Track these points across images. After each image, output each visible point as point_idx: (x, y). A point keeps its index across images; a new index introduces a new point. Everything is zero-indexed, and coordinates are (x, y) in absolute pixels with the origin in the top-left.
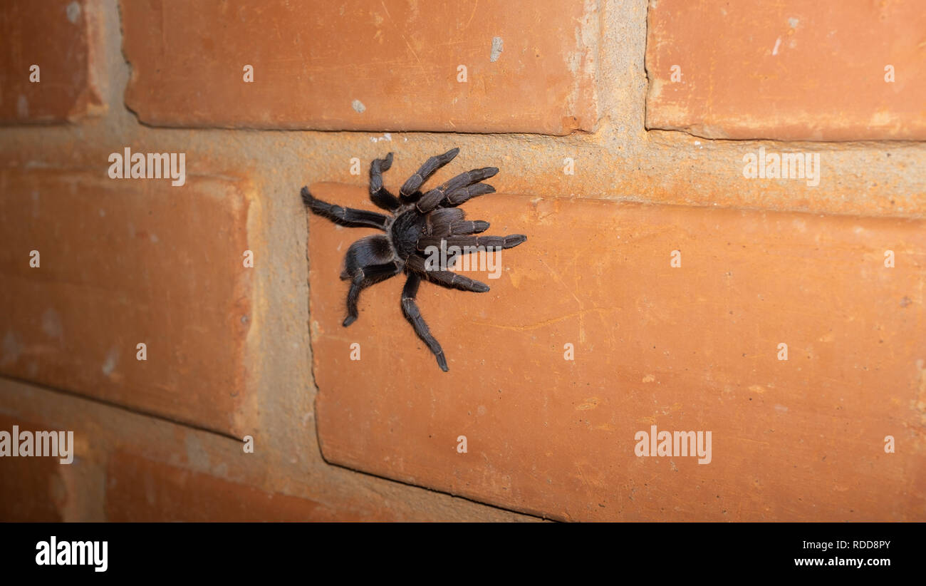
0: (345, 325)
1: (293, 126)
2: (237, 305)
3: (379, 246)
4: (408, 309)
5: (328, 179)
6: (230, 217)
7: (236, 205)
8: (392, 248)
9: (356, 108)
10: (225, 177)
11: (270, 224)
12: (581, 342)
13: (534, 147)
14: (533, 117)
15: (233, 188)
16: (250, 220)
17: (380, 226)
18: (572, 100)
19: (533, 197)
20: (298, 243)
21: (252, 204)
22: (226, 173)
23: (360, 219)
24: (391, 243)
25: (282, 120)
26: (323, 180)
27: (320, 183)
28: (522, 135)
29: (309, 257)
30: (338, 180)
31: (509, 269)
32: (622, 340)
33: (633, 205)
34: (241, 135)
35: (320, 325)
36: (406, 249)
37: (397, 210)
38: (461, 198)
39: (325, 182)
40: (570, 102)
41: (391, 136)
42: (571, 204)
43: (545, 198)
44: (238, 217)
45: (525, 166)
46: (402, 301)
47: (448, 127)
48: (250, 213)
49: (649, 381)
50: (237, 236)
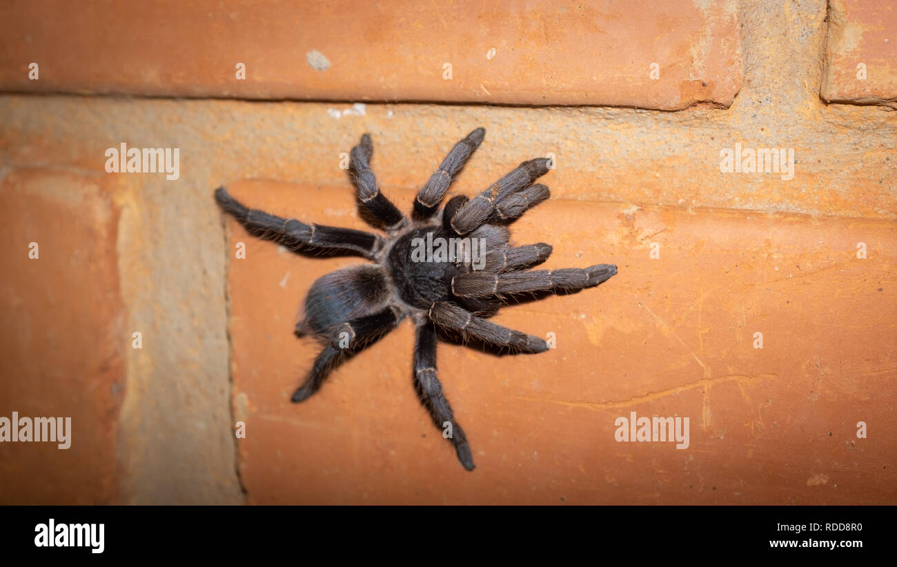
0: (294, 400)
1: (198, 91)
2: (104, 368)
3: (369, 284)
4: (428, 385)
5: (255, 174)
6: (91, 233)
7: (100, 215)
8: (389, 286)
9: (314, 64)
10: (77, 171)
11: (156, 243)
12: (704, 426)
13: (615, 127)
14: (628, 79)
15: (94, 188)
16: (123, 237)
17: (365, 252)
18: (699, 54)
19: (623, 205)
20: (205, 272)
21: (125, 214)
22: (78, 164)
23: (339, 242)
24: (388, 278)
25: (180, 81)
26: (248, 176)
27: (244, 181)
28: (600, 109)
29: (230, 296)
30: (274, 176)
31: (583, 316)
32: (775, 423)
33: (797, 219)
34: (101, 106)
35: (250, 398)
36: (418, 291)
37: (396, 226)
38: (517, 210)
39: (252, 180)
40: (695, 56)
41: (366, 109)
42: (692, 216)
43: (643, 207)
44: (104, 233)
45: (598, 156)
46: (415, 372)
47: (478, 95)
48: (123, 227)
49: (817, 483)
50: (103, 263)
